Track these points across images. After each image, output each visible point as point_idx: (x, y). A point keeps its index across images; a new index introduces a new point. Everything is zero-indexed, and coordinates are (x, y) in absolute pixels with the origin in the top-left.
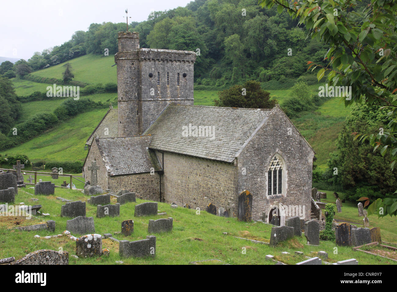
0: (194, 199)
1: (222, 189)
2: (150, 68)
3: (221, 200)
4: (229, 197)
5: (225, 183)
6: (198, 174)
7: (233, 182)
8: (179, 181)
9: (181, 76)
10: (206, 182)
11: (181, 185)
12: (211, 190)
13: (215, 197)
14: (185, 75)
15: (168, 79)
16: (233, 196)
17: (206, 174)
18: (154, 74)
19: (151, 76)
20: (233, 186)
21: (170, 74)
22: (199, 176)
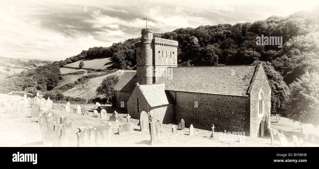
0: (205, 119)
1: (233, 113)
2: (159, 48)
3: (232, 120)
4: (241, 119)
5: (237, 110)
6: (209, 104)
7: (244, 109)
8: (190, 109)
9: (172, 53)
10: (216, 109)
11: (192, 111)
12: (221, 114)
13: (225, 118)
14: (173, 53)
15: (167, 54)
16: (245, 117)
17: (216, 104)
18: (161, 51)
19: (159, 52)
20: (244, 111)
21: (167, 52)
22: (209, 105)
